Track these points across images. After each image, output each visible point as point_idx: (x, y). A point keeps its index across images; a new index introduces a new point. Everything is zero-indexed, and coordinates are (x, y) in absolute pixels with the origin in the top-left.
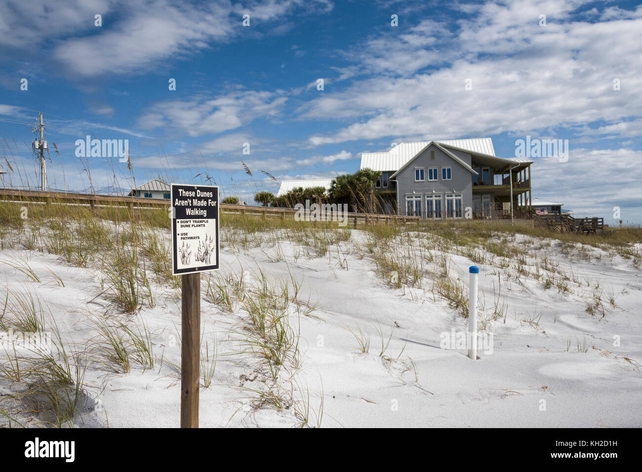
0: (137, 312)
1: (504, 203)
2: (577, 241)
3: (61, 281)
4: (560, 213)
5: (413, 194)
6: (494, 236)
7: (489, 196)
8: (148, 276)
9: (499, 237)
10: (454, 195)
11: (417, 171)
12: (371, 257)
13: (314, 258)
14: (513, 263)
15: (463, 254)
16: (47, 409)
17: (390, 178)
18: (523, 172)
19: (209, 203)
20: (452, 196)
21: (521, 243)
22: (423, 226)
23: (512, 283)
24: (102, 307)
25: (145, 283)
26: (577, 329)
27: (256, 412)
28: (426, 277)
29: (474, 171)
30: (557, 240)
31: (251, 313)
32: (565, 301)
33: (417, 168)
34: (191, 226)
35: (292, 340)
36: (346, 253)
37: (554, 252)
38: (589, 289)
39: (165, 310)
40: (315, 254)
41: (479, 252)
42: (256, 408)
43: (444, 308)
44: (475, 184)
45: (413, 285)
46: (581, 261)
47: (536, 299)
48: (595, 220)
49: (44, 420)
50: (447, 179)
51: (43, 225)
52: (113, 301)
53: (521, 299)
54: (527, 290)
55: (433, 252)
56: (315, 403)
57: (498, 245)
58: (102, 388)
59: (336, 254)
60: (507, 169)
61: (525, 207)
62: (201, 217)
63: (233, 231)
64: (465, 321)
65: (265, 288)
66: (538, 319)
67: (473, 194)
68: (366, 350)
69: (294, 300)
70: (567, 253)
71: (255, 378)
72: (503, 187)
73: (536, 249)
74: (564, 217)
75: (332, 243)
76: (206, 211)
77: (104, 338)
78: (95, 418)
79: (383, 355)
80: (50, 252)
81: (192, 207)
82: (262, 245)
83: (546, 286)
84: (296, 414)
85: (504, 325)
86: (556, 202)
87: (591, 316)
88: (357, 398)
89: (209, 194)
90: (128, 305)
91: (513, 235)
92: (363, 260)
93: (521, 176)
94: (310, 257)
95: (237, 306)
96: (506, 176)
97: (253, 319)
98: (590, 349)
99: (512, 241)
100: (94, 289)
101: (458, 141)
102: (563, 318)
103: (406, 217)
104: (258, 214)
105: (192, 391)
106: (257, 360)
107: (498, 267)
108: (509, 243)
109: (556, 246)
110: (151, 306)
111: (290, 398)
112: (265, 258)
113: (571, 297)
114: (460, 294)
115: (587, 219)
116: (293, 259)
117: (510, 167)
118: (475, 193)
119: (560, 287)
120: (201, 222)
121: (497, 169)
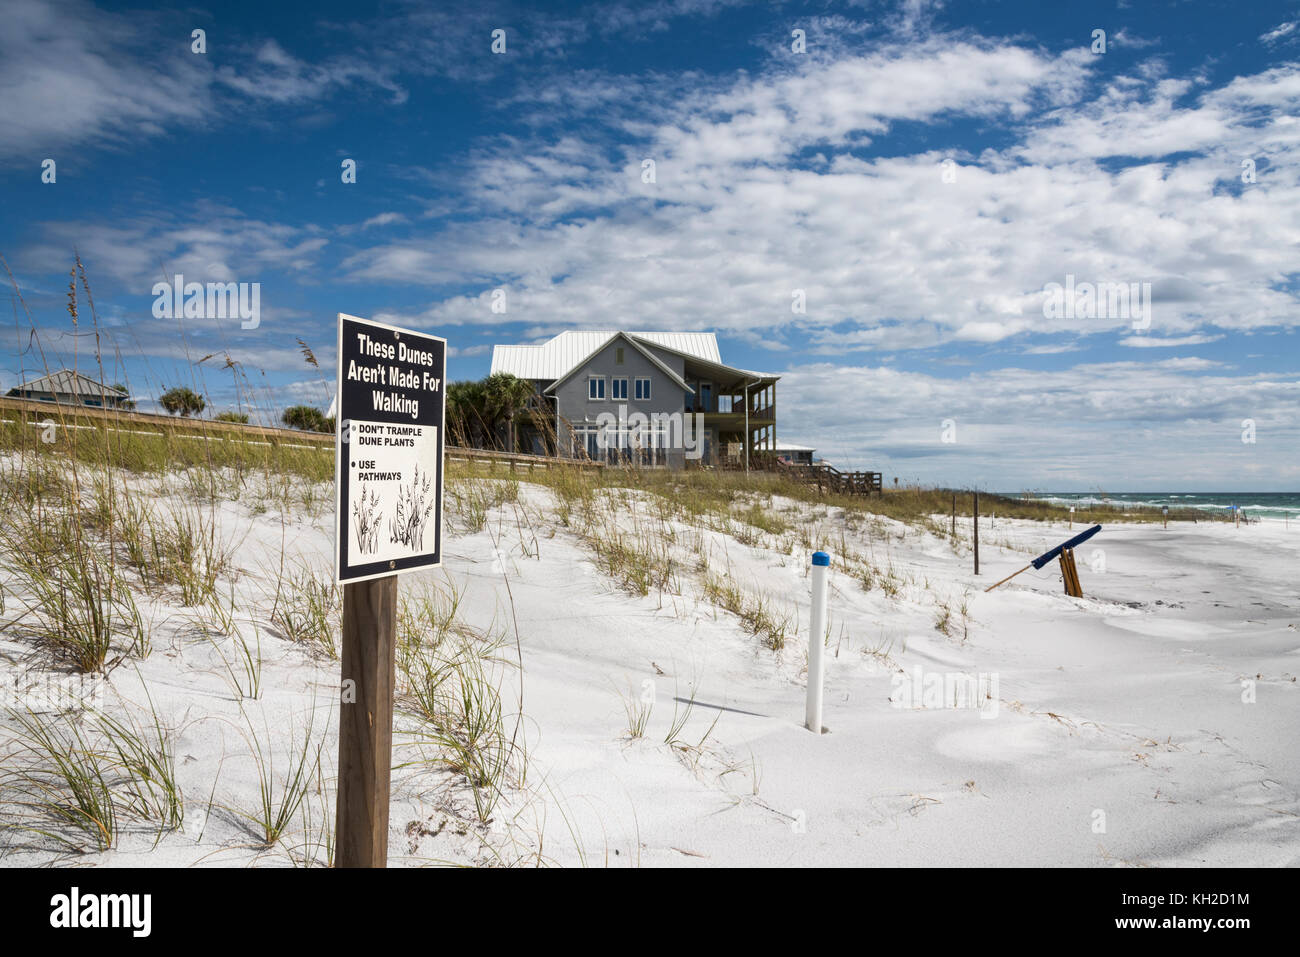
0: (107, 669)
1: (731, 444)
2: (867, 510)
4: (811, 463)
5: (585, 423)
6: (739, 498)
9: (746, 499)
11: (593, 383)
12: (569, 533)
13: (464, 535)
17: (545, 391)
18: (763, 392)
19: (426, 381)
21: (783, 511)
29: (688, 387)
30: (837, 508)
32: (899, 611)
33: (592, 376)
34: (383, 442)
36: (521, 525)
37: (835, 527)
39: (175, 661)
40: (462, 527)
41: (738, 526)
43: (734, 632)
44: (688, 410)
45: (664, 589)
46: (877, 542)
47: (856, 609)
48: (870, 476)
50: (643, 398)
52: (38, 645)
57: (752, 513)
60: (740, 387)
61: (764, 451)
62: (407, 418)
64: (775, 656)
68: (637, 730)
69: (447, 626)
70: (854, 529)
71: (442, 826)
72: (734, 416)
73: (807, 521)
74: (820, 470)
75: (489, 506)
76: (416, 403)
79: (670, 738)
81: (388, 390)
83: (865, 586)
85: (836, 661)
86: (805, 446)
87: (945, 637)
88: (662, 847)
89: (425, 358)
90: (83, 655)
91: (768, 498)
92: (555, 539)
93: (761, 400)
94: (455, 534)
96: (738, 398)
99: (769, 507)
106: (438, 778)
108: (764, 511)
109: (836, 518)
110: (141, 653)
113: (905, 605)
115: (858, 474)
117: (746, 383)
119: (884, 587)
120: (405, 431)
121: (723, 386)
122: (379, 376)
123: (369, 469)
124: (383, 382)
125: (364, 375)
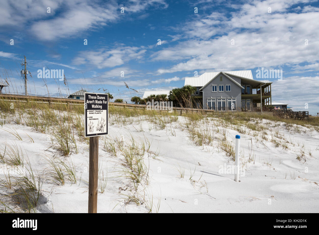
0: (69, 155)
1: (257, 103)
2: (294, 123)
3: (32, 140)
4: (286, 109)
5: (211, 99)
6: (252, 120)
7: (250, 100)
8: (75, 138)
9: (254, 120)
10: (232, 99)
11: (213, 87)
12: (188, 130)
13: (159, 130)
14: (260, 134)
15: (235, 129)
16: (24, 202)
17: (199, 90)
18: (267, 87)
20: (231, 100)
21: (265, 124)
22: (216, 115)
23: (259, 144)
24: (52, 153)
25: (74, 141)
26: (291, 168)
27: (126, 206)
28: (215, 140)
29: (242, 87)
30: (284, 122)
31: (126, 157)
32: (286, 153)
33: (213, 85)
34: (94, 113)
35: (146, 170)
36: (175, 127)
37: (282, 129)
38: (299, 147)
39: (83, 155)
40: (159, 128)
41: (243, 128)
42: (126, 203)
43: (223, 156)
44: (242, 94)
45: (208, 144)
46: (296, 133)
47: (271, 152)
48: (304, 112)
49: (22, 207)
50: (228, 91)
51: (24, 112)
52: (58, 150)
53: (264, 152)
54: (266, 148)
55: (219, 127)
56: (155, 202)
57: (253, 124)
58: (51, 192)
59: (170, 128)
60: (259, 86)
61: (268, 105)
62: (99, 109)
63: (118, 116)
64: (234, 162)
65: (133, 144)
66: (271, 162)
67: (241, 99)
68: (183, 176)
69: (148, 151)
70: (289, 129)
71: (126, 189)
72: (257, 95)
73: (273, 127)
74: (288, 111)
75: (168, 123)
77: (53, 168)
78: (47, 207)
79: (191, 179)
80: (27, 126)
82: (133, 123)
83: (276, 146)
84: (146, 207)
85: (253, 165)
86: (285, 103)
87: (299, 161)
88: (177, 200)
89: (104, 98)
90: (65, 152)
91: (261, 120)
92: (183, 131)
93: (266, 90)
94: (157, 130)
95: (119, 153)
96: (258, 90)
97: (127, 160)
98: (297, 178)
99: (261, 123)
100: (48, 144)
101: (234, 72)
102: (284, 162)
103: (207, 110)
104: (131, 108)
105: (94, 194)
106: (128, 180)
107: (252, 136)
108: (259, 124)
109: (283, 126)
110: (76, 153)
111: (143, 199)
112: (135, 130)
113: (289, 152)
114: (232, 149)
115: (300, 112)
116: (148, 130)
117: (261, 85)
118: (242, 98)
119: (283, 146)
120: (99, 111)
121: (254, 86)
122: (93, 102)
123: (91, 118)
124: (94, 103)
125: (90, 102)
